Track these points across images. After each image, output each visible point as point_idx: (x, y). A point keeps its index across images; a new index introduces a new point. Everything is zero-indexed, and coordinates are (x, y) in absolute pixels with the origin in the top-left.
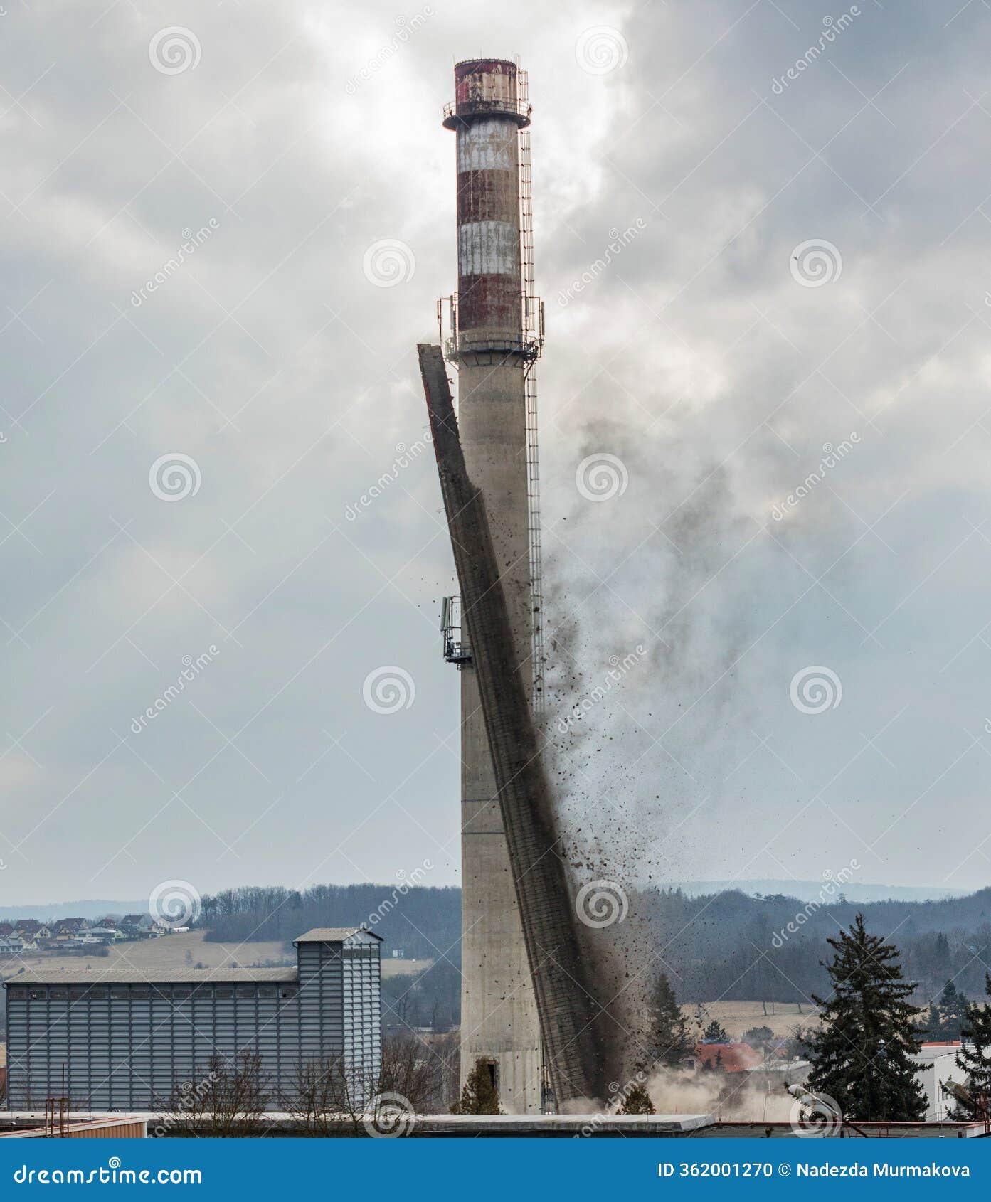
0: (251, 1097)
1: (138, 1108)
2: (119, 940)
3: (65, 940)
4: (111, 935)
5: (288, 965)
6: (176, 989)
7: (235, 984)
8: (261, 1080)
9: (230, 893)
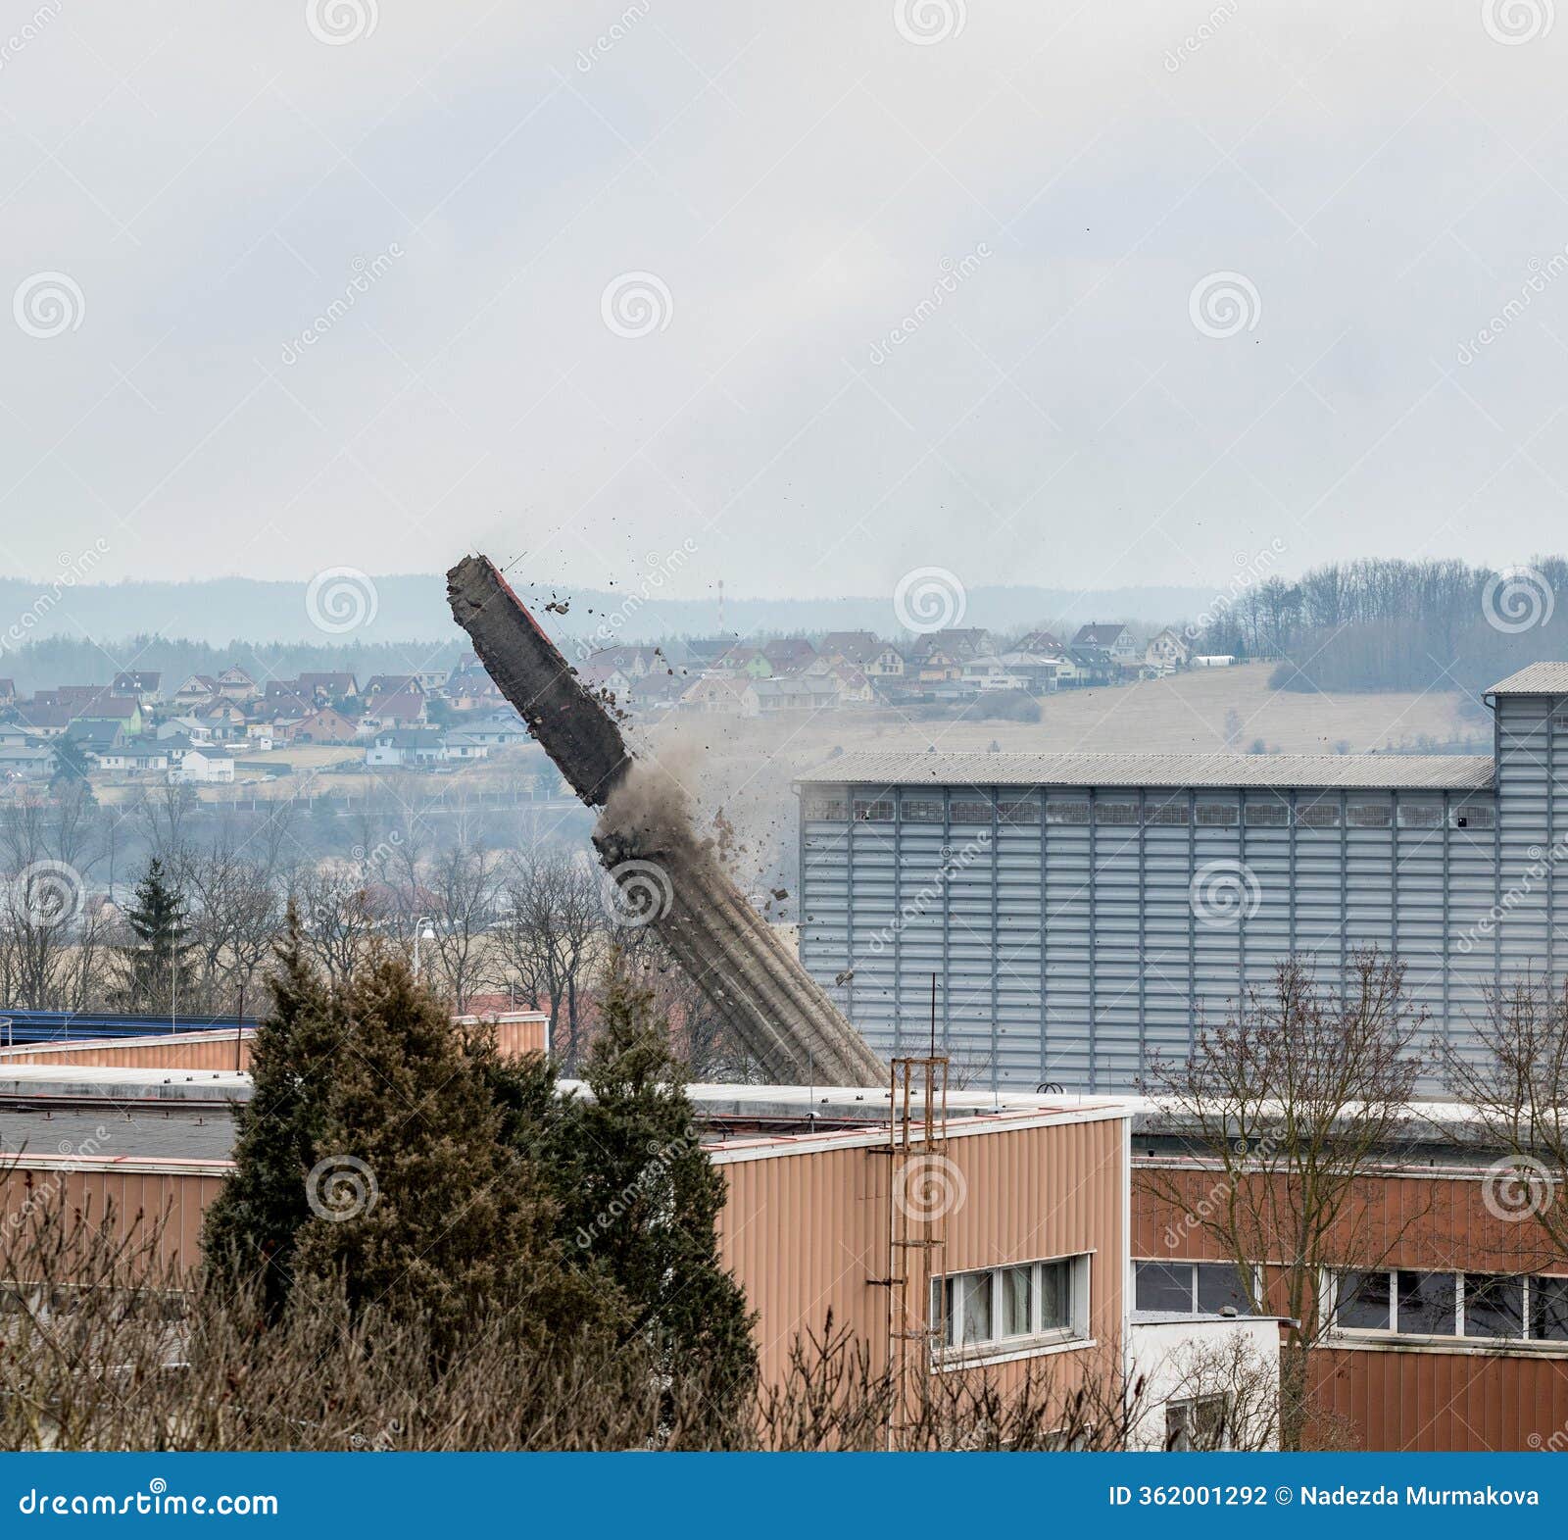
0: (1377, 1062)
1: (1110, 1086)
2: (1067, 684)
3: (939, 682)
4: (1050, 670)
5: (1468, 749)
6: (1205, 803)
7: (1344, 792)
8: (1405, 1024)
9: (1333, 575)
